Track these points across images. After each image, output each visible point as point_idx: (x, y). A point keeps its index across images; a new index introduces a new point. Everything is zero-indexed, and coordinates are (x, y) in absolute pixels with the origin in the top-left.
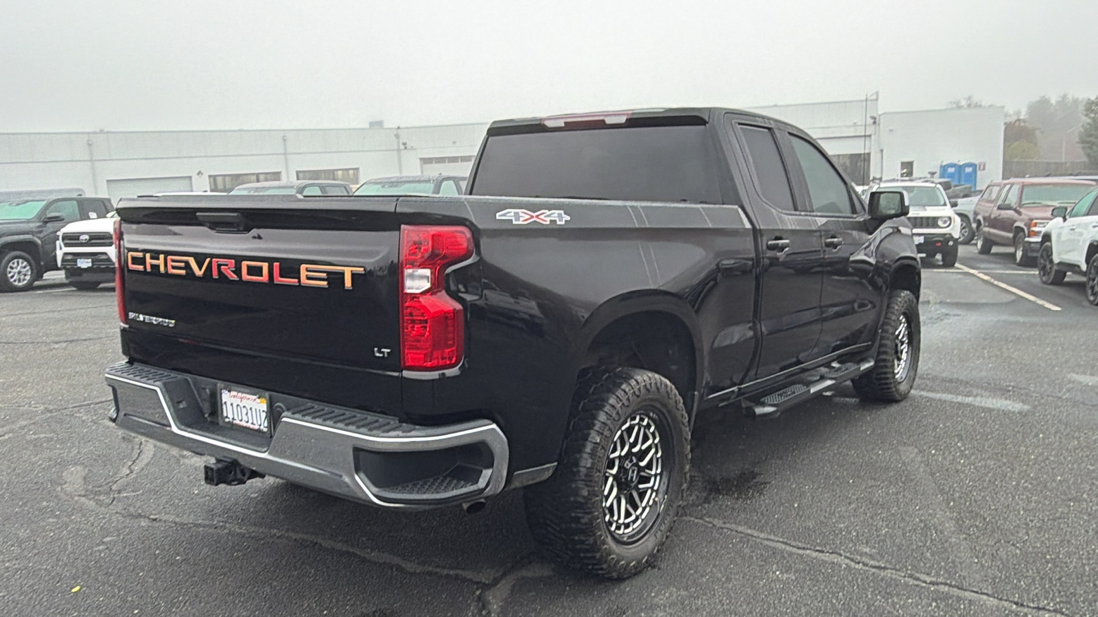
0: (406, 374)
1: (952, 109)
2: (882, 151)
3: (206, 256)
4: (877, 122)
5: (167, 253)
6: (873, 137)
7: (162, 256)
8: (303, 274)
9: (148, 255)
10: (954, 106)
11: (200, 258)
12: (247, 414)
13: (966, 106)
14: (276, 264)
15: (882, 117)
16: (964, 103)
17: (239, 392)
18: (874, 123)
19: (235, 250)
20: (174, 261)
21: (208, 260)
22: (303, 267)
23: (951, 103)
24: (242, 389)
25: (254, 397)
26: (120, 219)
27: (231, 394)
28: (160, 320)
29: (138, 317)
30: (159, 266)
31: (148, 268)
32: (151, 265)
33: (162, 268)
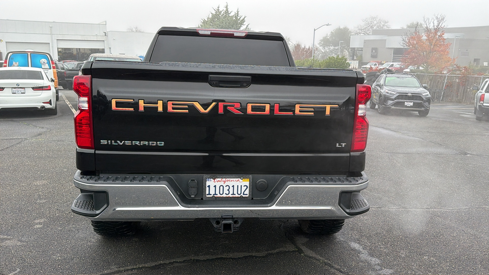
0: (352, 154)
1: (130, 32)
2: (110, 48)
4: (107, 35)
6: (105, 41)
7: (160, 102)
8: (297, 109)
9: (141, 102)
10: (130, 30)
12: (228, 190)
13: (135, 31)
14: (277, 104)
15: (108, 32)
16: (134, 30)
17: (223, 178)
18: (105, 35)
20: (175, 105)
21: (214, 103)
22: (298, 105)
23: (129, 29)
24: (228, 176)
25: (237, 179)
26: (90, 76)
27: (214, 179)
28: (146, 143)
29: (115, 143)
30: (157, 108)
31: (141, 109)
32: (145, 107)
33: (160, 109)
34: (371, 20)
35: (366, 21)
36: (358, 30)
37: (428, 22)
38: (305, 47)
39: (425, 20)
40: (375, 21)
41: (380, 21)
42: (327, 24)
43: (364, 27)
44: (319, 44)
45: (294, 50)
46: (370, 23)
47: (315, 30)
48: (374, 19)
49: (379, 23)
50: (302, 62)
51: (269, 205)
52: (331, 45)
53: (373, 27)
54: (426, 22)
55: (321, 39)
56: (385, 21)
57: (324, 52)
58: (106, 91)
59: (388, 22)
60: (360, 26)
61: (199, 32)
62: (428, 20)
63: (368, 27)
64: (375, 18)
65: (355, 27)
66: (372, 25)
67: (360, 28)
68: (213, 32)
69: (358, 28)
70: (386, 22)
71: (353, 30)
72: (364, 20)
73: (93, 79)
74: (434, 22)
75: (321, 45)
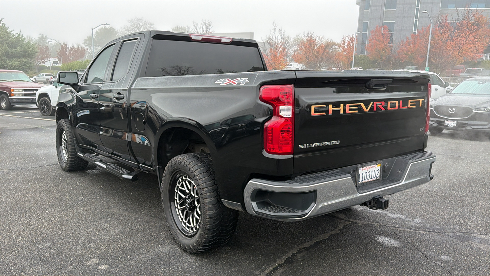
3: (370, 101)
5: (345, 103)
7: (342, 105)
8: (409, 104)
9: (331, 106)
11: (367, 102)
12: (369, 176)
14: (401, 101)
17: (367, 166)
19: (384, 97)
20: (350, 106)
21: (372, 103)
22: (409, 101)
24: (370, 164)
25: (374, 165)
26: (293, 85)
27: (363, 168)
28: (329, 143)
29: (309, 146)
30: (339, 111)
31: (330, 113)
32: (333, 111)
33: (342, 112)
34: (136, 22)
35: (132, 22)
36: (126, 31)
37: (197, 26)
38: (73, 47)
39: (195, 25)
40: (140, 22)
41: (145, 23)
42: (105, 24)
43: (131, 28)
44: (84, 44)
45: (60, 50)
46: (136, 24)
47: (93, 29)
48: (140, 21)
49: (145, 25)
50: (83, 64)
51: (400, 181)
52: (98, 45)
53: (140, 29)
54: (196, 27)
55: (85, 39)
56: (151, 23)
57: (90, 52)
58: (306, 99)
59: (153, 25)
60: (126, 27)
61: (192, 37)
62: (197, 25)
63: (135, 28)
64: (140, 19)
65: (122, 28)
66: (138, 26)
67: (127, 29)
68: (204, 37)
69: (124, 28)
70: (151, 25)
71: (120, 31)
72: (130, 21)
73: (295, 88)
74: (203, 28)
75: (87, 44)
